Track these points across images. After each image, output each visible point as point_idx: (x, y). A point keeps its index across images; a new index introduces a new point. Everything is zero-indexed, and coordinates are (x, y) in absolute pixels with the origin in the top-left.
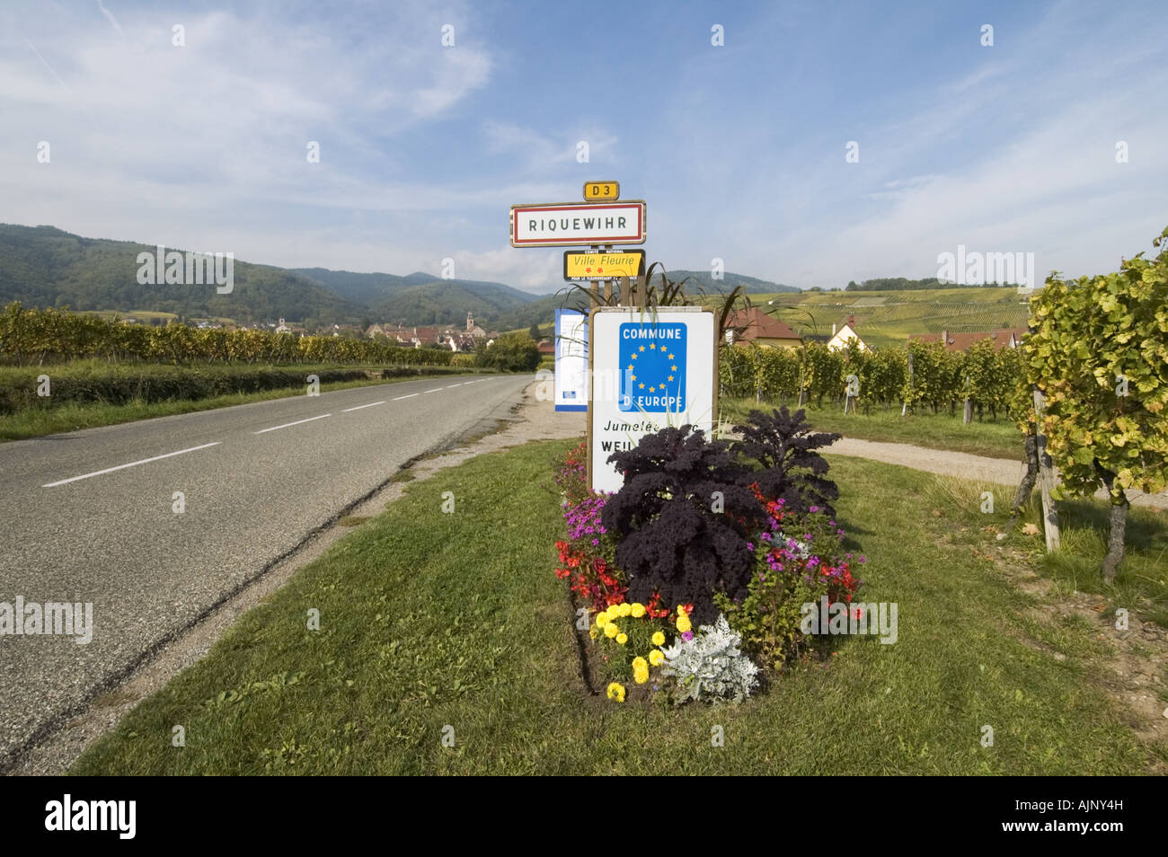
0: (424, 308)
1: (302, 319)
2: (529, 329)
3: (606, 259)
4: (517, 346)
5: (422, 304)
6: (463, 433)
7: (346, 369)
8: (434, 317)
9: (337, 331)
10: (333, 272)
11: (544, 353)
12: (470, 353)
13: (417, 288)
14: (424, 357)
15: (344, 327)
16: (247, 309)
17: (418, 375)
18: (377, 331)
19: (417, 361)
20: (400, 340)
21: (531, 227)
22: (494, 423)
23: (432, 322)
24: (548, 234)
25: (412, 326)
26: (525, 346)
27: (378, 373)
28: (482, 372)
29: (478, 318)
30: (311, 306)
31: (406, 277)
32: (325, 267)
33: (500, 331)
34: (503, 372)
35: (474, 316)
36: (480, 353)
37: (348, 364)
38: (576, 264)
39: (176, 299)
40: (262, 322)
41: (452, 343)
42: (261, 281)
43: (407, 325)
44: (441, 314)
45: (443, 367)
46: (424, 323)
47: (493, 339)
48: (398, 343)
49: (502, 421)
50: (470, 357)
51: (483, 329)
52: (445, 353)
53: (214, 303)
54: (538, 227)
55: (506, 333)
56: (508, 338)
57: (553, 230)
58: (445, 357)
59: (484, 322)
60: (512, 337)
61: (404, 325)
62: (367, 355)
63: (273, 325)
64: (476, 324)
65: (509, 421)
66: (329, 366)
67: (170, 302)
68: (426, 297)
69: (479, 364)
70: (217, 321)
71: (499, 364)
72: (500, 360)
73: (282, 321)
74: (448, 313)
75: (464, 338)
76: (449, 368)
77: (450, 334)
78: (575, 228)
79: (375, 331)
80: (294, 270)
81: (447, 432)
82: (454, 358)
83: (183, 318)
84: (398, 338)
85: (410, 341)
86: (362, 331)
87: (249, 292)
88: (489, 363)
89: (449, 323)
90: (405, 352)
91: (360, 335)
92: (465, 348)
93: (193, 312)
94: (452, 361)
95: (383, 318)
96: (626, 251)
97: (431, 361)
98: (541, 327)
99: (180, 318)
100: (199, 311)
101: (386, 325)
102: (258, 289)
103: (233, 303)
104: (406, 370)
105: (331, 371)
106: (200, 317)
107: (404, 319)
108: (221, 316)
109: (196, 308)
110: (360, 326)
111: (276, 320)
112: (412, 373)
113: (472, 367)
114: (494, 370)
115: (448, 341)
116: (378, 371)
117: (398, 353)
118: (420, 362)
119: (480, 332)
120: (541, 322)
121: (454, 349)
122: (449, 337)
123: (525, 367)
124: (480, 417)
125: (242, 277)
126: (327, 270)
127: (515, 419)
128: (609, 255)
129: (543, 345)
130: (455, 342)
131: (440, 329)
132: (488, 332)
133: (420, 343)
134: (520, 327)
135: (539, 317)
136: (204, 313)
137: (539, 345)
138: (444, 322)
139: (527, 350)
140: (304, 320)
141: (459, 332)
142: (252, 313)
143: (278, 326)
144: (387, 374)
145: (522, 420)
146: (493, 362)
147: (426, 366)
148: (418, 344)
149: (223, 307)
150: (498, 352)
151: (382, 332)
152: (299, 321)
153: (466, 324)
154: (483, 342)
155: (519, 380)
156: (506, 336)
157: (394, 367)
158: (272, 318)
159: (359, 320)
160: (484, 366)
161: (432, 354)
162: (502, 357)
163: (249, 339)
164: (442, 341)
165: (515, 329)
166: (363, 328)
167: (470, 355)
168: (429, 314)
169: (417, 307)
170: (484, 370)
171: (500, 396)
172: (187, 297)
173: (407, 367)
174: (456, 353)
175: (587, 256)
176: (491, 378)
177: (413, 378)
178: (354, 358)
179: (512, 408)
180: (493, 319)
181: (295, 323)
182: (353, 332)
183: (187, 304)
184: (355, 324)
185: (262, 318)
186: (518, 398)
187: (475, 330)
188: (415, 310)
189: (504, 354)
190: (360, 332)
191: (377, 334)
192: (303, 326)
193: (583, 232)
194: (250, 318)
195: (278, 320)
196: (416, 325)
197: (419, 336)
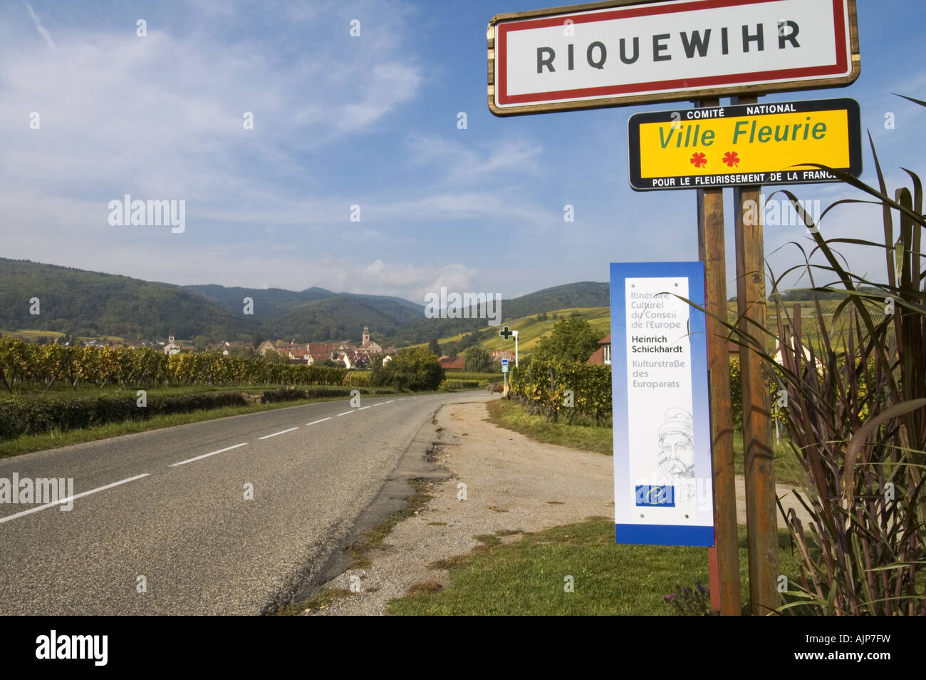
0: (318, 323)
1: (192, 336)
2: (428, 344)
3: (748, 128)
4: (418, 362)
5: (317, 319)
6: (356, 521)
7: (220, 391)
8: (329, 333)
9: (228, 348)
10: (228, 288)
11: (449, 370)
12: (365, 370)
13: (313, 302)
14: (314, 375)
15: (236, 344)
16: (137, 326)
17: (305, 398)
18: (268, 348)
19: (307, 380)
20: (292, 357)
21: (540, 63)
22: (406, 486)
23: (327, 338)
24: (585, 77)
25: (306, 342)
26: (426, 362)
27: (257, 396)
28: (378, 393)
29: (373, 333)
30: (203, 322)
31: (301, 293)
32: (220, 284)
33: (399, 346)
34: (402, 391)
35: (370, 331)
36: (376, 371)
37: (225, 385)
38: (664, 146)
39: (65, 318)
40: (151, 340)
41: (346, 360)
42: (154, 299)
43: (301, 342)
44: (335, 329)
45: (335, 387)
46: (318, 339)
47: (390, 355)
48: (289, 361)
49: (417, 480)
50: (365, 375)
51: (379, 344)
52: (338, 371)
53: (104, 321)
54: (561, 61)
55: (405, 348)
56: (408, 354)
57: (600, 66)
58: (337, 375)
59: (380, 337)
60: (412, 352)
61: (298, 341)
62: (248, 374)
63: (163, 344)
64: (372, 339)
65: (428, 479)
66: (198, 388)
67: (60, 320)
68: (321, 312)
69: (374, 383)
70: (105, 339)
71: (399, 382)
72: (398, 378)
73: (171, 339)
74: (343, 328)
75: (359, 354)
76: (341, 388)
77: (344, 350)
78: (657, 58)
79: (266, 348)
80: (189, 286)
81: (326, 521)
82: (348, 375)
83: (71, 336)
84: (290, 354)
85: (302, 358)
86: (253, 348)
87: (140, 310)
88: (386, 381)
89: (344, 339)
90: (293, 370)
91: (251, 352)
92: (360, 365)
93: (82, 331)
94: (346, 379)
95: (276, 334)
96: (801, 107)
97: (321, 381)
98: (441, 342)
99: (67, 337)
100: (88, 330)
101: (279, 342)
102: (150, 307)
103: (123, 321)
104: (291, 392)
105: (198, 395)
106: (88, 335)
107: (298, 335)
108: (110, 334)
109: (85, 326)
110: (251, 344)
111: (165, 338)
112: (299, 395)
113: (367, 386)
114: (391, 389)
115: (342, 357)
116: (258, 394)
117: (284, 372)
118: (310, 380)
119: (376, 348)
120: (440, 336)
121: (348, 366)
122: (343, 353)
123: (426, 385)
124: (385, 474)
125: (135, 294)
126: (222, 287)
127: (436, 474)
128: (755, 120)
129: (443, 360)
130: (350, 358)
131: (334, 345)
132: (384, 347)
133: (312, 360)
134: (418, 342)
135: (438, 332)
136: (93, 332)
137: (440, 359)
138: (338, 338)
139: (427, 367)
140: (195, 338)
141: (354, 347)
142: (142, 331)
143: (167, 343)
144: (268, 397)
145: (447, 475)
146: (391, 381)
147: (316, 386)
148: (310, 360)
149: (112, 325)
150: (397, 370)
151: (273, 349)
152: (190, 339)
153: (361, 340)
154: (379, 358)
155: (425, 402)
156: (405, 351)
157: (277, 388)
158: (162, 336)
159: (250, 337)
160: (381, 385)
161: (324, 372)
162: (401, 375)
163: (104, 357)
164: (335, 357)
165: (413, 344)
166: (254, 345)
167: (365, 372)
168: (323, 330)
169: (312, 322)
170: (382, 389)
171: (407, 431)
172: (77, 316)
173: (293, 388)
174: (350, 370)
175: (694, 123)
176: (390, 401)
177: (299, 402)
178: (233, 378)
179: (428, 452)
180: (390, 334)
181: (185, 341)
182: (244, 349)
183: (76, 323)
184: (246, 341)
185: (152, 336)
186: (429, 434)
187: (371, 346)
188: (309, 326)
189: (404, 371)
190: (251, 349)
191: (269, 351)
192: (194, 344)
193: (681, 67)
194: (139, 336)
195: (167, 337)
196: (310, 342)
197: (312, 353)
